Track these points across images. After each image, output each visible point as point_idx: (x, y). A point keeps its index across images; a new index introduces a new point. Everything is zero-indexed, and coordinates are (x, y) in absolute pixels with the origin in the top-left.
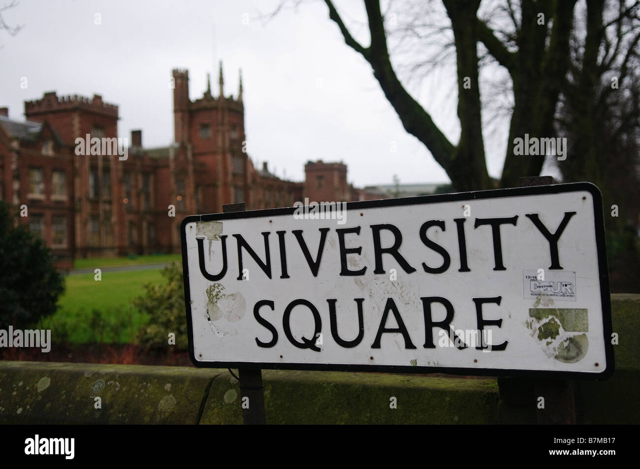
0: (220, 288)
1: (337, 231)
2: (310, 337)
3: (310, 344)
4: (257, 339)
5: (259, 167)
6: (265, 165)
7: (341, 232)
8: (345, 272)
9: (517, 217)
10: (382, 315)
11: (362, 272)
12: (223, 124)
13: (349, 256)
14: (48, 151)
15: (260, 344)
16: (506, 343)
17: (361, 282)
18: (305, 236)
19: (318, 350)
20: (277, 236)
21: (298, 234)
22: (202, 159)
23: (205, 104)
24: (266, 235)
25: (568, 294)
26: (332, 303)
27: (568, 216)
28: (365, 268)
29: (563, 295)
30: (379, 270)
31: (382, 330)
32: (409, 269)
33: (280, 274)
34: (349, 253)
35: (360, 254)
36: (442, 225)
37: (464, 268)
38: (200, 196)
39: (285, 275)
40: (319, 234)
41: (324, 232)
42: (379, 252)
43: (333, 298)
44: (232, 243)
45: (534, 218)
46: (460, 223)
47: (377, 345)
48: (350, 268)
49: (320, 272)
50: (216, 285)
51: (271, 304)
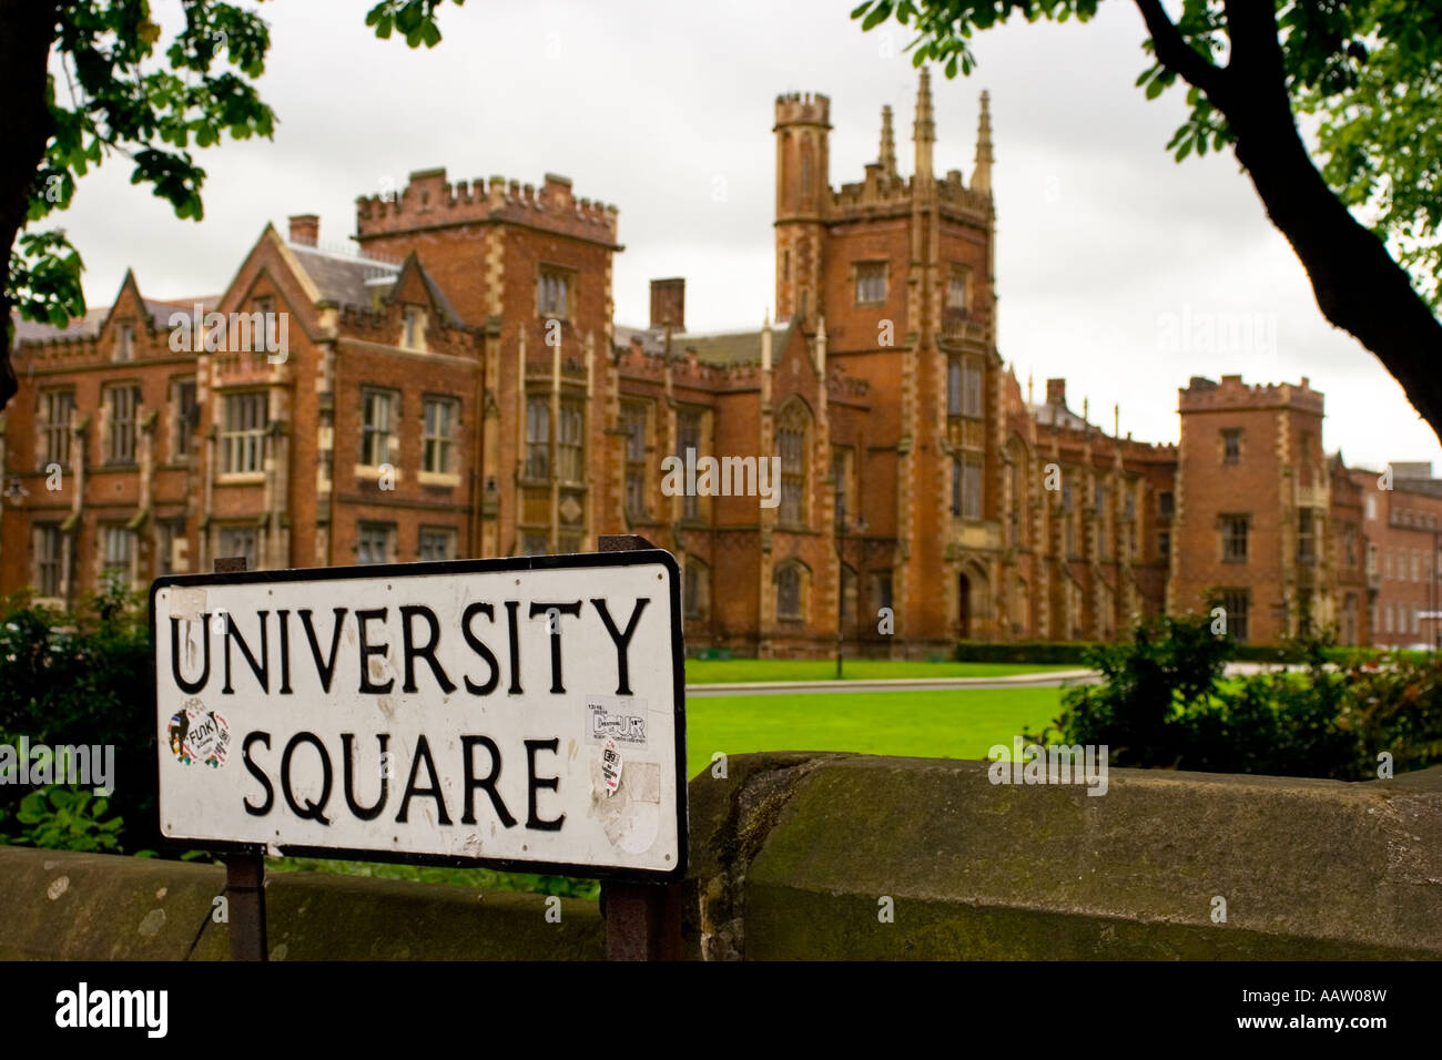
0: (200, 706)
1: (358, 613)
2: (316, 800)
3: (315, 812)
4: (245, 800)
5: (1035, 396)
6: (1056, 388)
7: (363, 616)
8: (366, 688)
9: (580, 603)
10: (411, 763)
11: (386, 689)
12: (925, 265)
13: (372, 658)
14: (414, 342)
15: (251, 810)
16: (562, 819)
17: (386, 706)
18: (314, 619)
19: (325, 822)
20: (278, 618)
21: (306, 615)
22: (860, 369)
23: (870, 201)
24: (263, 615)
25: (638, 738)
26: (347, 739)
27: (642, 604)
28: (392, 681)
29: (632, 740)
30: (410, 687)
31: (411, 791)
32: (448, 687)
33: (280, 686)
34: (371, 653)
35: (385, 656)
36: (488, 609)
37: (516, 689)
38: (849, 483)
39: (286, 689)
40: (333, 617)
41: (340, 613)
42: (411, 653)
43: (348, 732)
44: (218, 628)
45: (600, 605)
46: (512, 607)
47: (402, 817)
48: (374, 680)
49: (334, 686)
50: (194, 702)
51: (265, 737)
